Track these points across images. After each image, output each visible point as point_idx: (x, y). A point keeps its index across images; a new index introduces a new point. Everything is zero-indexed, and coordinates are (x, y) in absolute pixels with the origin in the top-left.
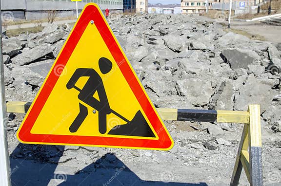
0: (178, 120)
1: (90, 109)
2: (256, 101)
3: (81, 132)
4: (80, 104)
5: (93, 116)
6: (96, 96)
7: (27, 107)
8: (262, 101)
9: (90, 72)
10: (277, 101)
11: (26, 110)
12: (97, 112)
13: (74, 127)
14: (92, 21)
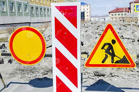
0: (137, 58)
4: (106, 54)
6: (111, 51)
9: (109, 44)
12: (111, 56)
14: (110, 29)
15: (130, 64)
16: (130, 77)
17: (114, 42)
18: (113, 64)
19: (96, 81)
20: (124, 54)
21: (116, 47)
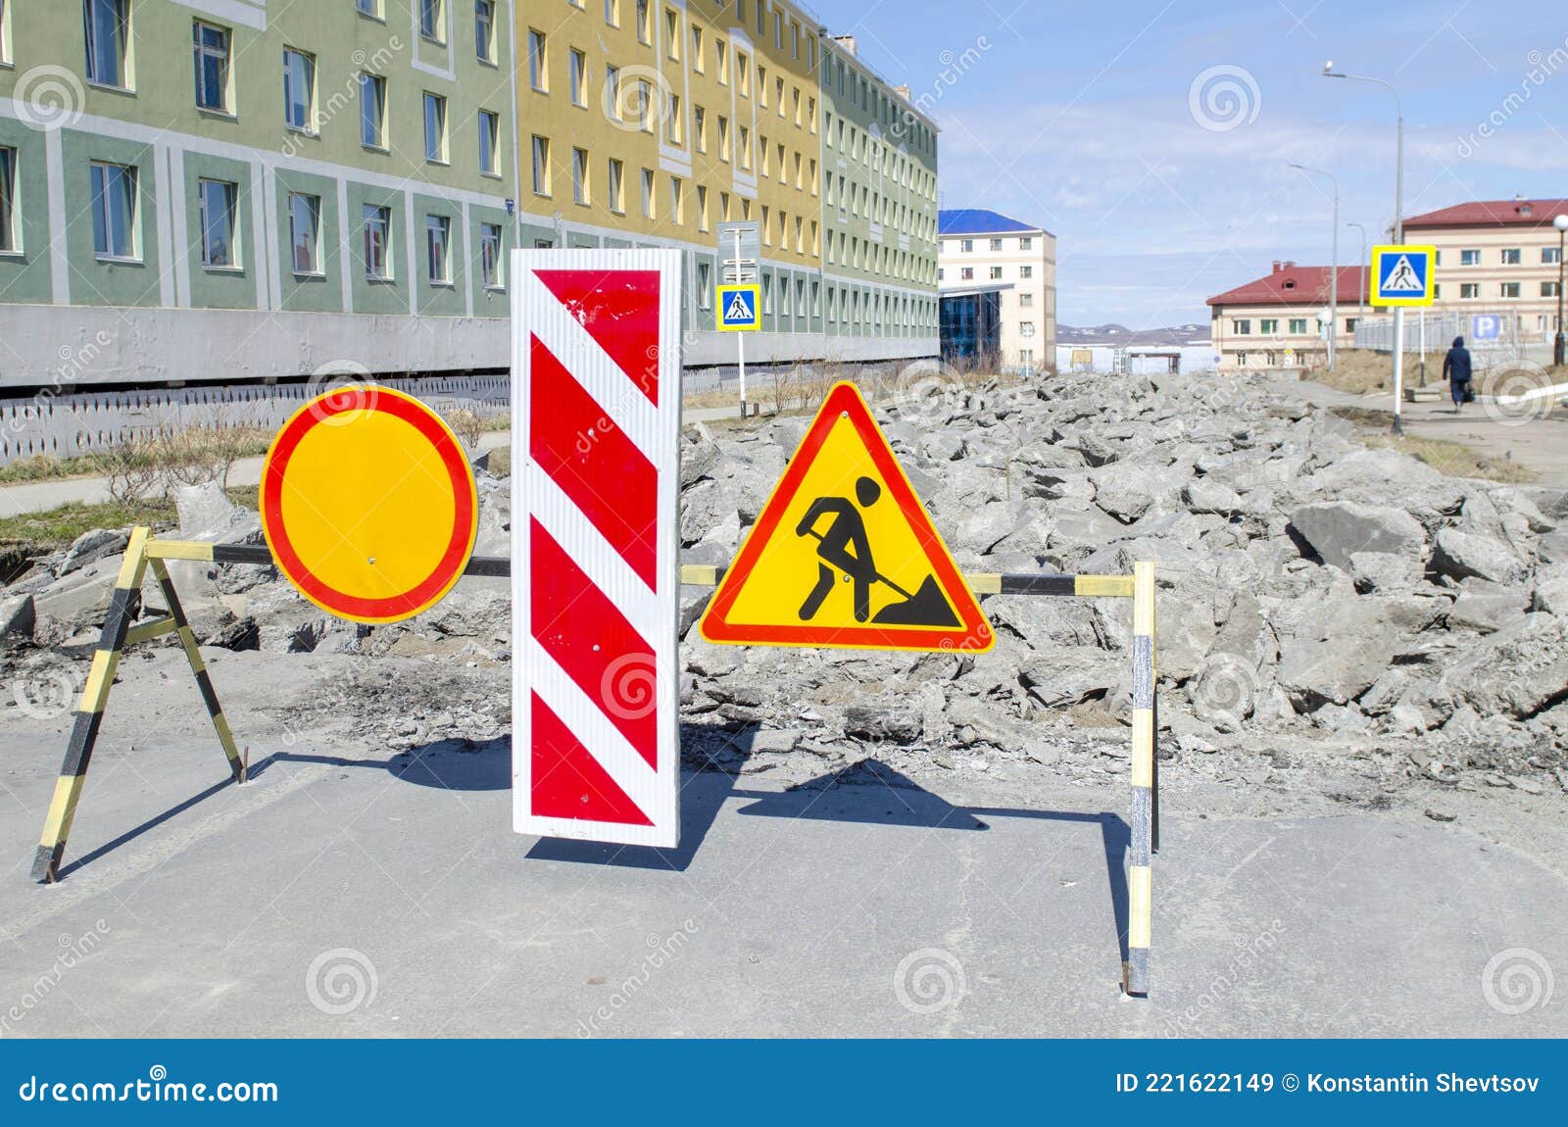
0: (1003, 592)
1: (839, 573)
2: (1337, 654)
3: (822, 619)
4: (821, 565)
5: (844, 586)
7: (720, 574)
8: (1357, 653)
9: (839, 504)
10: (1427, 662)
11: (719, 578)
12: (852, 579)
13: (808, 610)
14: (845, 413)
15: (964, 628)
16: (1083, 757)
17: (867, 491)
18: (868, 624)
19: (837, 769)
20: (927, 568)
21: (883, 522)
